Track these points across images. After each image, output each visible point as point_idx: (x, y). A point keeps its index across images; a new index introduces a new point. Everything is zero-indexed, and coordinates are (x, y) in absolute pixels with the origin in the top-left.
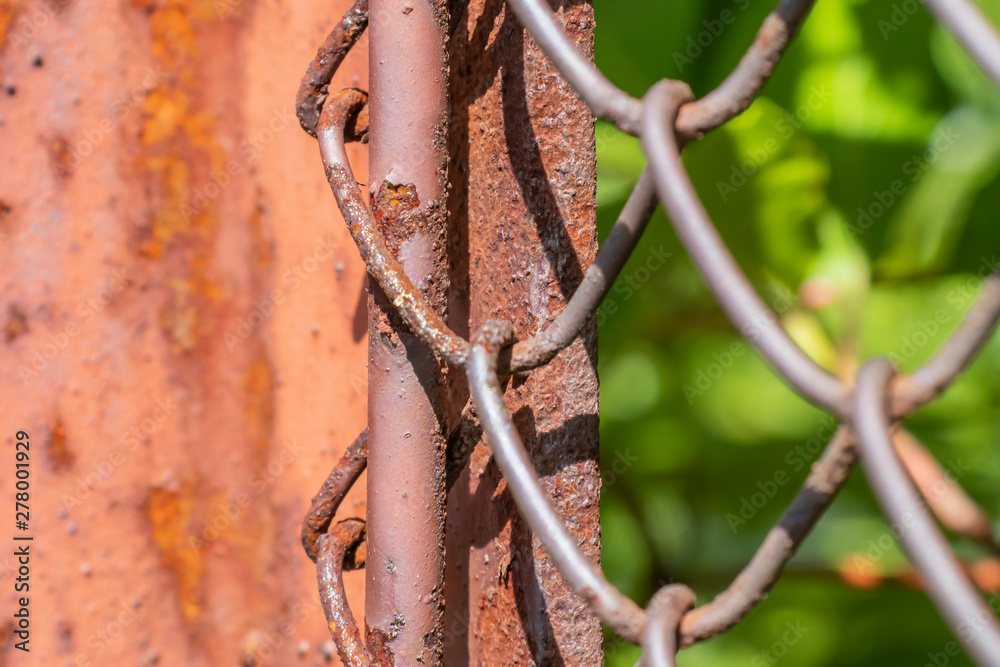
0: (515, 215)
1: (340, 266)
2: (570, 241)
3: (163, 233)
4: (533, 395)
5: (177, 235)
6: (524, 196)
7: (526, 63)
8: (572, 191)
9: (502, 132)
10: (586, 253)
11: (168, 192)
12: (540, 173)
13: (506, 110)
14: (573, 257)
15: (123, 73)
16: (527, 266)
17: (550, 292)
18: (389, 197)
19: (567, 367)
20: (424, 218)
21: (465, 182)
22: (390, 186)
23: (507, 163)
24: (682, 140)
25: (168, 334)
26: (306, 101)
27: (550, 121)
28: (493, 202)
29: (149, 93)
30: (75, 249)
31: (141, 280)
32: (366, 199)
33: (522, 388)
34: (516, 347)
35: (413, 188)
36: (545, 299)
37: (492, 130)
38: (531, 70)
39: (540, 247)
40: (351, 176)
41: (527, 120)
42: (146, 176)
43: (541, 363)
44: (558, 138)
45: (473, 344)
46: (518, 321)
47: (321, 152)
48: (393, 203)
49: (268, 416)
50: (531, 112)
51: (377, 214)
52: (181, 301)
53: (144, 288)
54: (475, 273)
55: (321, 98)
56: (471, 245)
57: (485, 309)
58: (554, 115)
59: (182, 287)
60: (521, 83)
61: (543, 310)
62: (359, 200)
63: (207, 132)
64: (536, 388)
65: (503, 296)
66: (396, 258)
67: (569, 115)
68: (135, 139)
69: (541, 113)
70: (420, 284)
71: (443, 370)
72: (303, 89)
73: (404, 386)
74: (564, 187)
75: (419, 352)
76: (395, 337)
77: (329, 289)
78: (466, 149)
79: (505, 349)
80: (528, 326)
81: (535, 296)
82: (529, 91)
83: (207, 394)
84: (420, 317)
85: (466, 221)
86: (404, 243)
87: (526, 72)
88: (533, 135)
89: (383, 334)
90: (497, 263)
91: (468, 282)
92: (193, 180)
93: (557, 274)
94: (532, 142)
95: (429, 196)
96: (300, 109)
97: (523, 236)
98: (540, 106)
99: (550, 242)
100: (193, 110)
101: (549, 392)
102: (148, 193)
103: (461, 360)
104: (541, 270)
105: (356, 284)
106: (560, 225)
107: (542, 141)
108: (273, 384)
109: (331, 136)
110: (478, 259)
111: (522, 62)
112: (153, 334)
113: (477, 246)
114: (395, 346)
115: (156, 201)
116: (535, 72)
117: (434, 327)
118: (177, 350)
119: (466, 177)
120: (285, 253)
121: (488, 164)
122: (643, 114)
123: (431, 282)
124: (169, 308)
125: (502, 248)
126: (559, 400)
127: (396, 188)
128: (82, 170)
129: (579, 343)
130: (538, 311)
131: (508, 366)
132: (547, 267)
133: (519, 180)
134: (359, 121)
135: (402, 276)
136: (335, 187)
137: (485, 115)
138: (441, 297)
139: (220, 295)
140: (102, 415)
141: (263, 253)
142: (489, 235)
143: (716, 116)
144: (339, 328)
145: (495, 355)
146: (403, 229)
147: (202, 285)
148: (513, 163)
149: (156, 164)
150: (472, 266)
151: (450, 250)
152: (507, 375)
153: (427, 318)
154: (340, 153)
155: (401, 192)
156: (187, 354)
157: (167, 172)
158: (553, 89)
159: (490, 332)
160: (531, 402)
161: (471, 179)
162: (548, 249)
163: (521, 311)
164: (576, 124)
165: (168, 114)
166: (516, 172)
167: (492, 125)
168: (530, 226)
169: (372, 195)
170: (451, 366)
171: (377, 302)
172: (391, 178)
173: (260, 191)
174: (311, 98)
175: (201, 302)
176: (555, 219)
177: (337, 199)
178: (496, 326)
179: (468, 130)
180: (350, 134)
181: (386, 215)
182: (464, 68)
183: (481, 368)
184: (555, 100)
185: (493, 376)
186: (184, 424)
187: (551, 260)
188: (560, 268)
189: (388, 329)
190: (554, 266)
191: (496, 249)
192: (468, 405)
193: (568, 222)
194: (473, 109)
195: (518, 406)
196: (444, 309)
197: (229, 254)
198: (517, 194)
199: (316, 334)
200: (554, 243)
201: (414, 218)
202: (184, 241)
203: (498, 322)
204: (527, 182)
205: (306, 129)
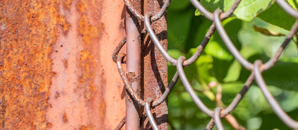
0: (153, 77)
1: (119, 85)
2: (163, 82)
3: (85, 78)
4: (156, 111)
5: (87, 78)
6: (154, 74)
7: (155, 50)
8: (163, 73)
9: (150, 62)
10: (166, 85)
11: (85, 70)
12: (157, 70)
13: (151, 58)
14: (163, 86)
15: (77, 48)
16: (155, 87)
17: (159, 92)
18: (130, 75)
19: (162, 106)
20: (136, 78)
21: (143, 71)
22: (130, 73)
23: (151, 68)
24: (184, 67)
25: (85, 97)
26: (114, 56)
27: (159, 61)
28: (149, 75)
29: (82, 51)
30: (68, 81)
31: (80, 87)
32: (126, 75)
33: (154, 109)
34: (153, 102)
35: (134, 73)
36: (158, 93)
37: (148, 62)
38: (156, 51)
39: (157, 84)
40: (123, 71)
41: (155, 60)
42: (81, 67)
43: (158, 105)
44: (161, 64)
45: (146, 102)
46: (153, 97)
47: (117, 66)
48: (131, 76)
49: (104, 112)
50: (156, 59)
51: (128, 78)
52: (88, 90)
53: (81, 88)
54: (145, 88)
55: (117, 56)
56: (144, 83)
57: (147, 94)
58: (160, 60)
59: (88, 88)
60: (154, 54)
61: (158, 95)
62: (124, 75)
63: (93, 58)
64: (157, 110)
65: (150, 92)
66: (131, 86)
67: (163, 60)
68: (79, 60)
69: (158, 59)
70: (136, 90)
71: (140, 106)
72: (114, 54)
73: (132, 109)
74: (162, 73)
75: (135, 103)
76: (131, 100)
77: (117, 89)
78: (144, 65)
79: (151, 103)
80: (155, 98)
81: (156, 93)
82: (156, 55)
83: (92, 108)
84: (136, 97)
85: (144, 78)
86: (133, 83)
87: (155, 52)
88: (156, 63)
89: (129, 100)
90: (149, 86)
91: (144, 89)
92: (90, 68)
93: (160, 89)
94: (156, 64)
95: (137, 74)
96: (113, 58)
97: (154, 81)
98: (157, 58)
99: (159, 83)
100: (90, 54)
101: (159, 110)
102: (82, 70)
103: (143, 105)
104: (157, 88)
105: (122, 89)
106: (161, 80)
107: (158, 64)
108: (105, 107)
109: (119, 63)
110: (146, 85)
111: (154, 50)
112: (82, 97)
113: (145, 83)
114: (131, 102)
115: (83, 72)
116: (157, 52)
117: (138, 99)
118: (87, 100)
119: (144, 70)
120: (108, 82)
121: (148, 68)
122: (177, 62)
123: (138, 90)
124: (85, 92)
125: (150, 84)
126: (161, 112)
127: (131, 73)
128: (69, 66)
129: (165, 101)
130: (157, 95)
131: (152, 106)
132: (159, 87)
133: (154, 71)
134: (124, 60)
135: (132, 89)
136: (120, 72)
137: (147, 59)
138: (139, 93)
139: (95, 89)
140: (73, 112)
141: (104, 82)
142: (148, 81)
143: (190, 63)
144: (119, 96)
145: (150, 104)
146: (132, 80)
147: (92, 87)
148: (152, 68)
149: (83, 65)
150: (145, 86)
151: (141, 84)
152: (152, 107)
153: (137, 97)
154: (121, 67)
155: (132, 74)
156: (89, 100)
157: (85, 66)
158: (160, 55)
159: (148, 100)
160: (156, 112)
161: (144, 71)
162: (159, 84)
163: (154, 95)
164: (164, 61)
165: (85, 55)
166: (153, 70)
167: (149, 61)
168: (156, 80)
169: (127, 74)
170: (141, 106)
171: (128, 94)
172: (130, 71)
173: (103, 70)
174: (115, 56)
175: (91, 91)
176: (160, 79)
177: (120, 75)
178: (150, 99)
179: (144, 62)
180: (122, 62)
181: (129, 78)
182: (143, 50)
183: (147, 106)
184: (160, 57)
185: (149, 108)
186: (88, 114)
187: (159, 86)
188: (161, 88)
189: (130, 99)
190: (160, 87)
191: (149, 84)
192: (144, 112)
193: (162, 79)
194: (145, 58)
195: (153, 113)
196: (140, 95)
197: (97, 81)
198: (153, 74)
199: (114, 97)
200: (160, 83)
201: (134, 78)
202: (88, 79)
203: (150, 98)
204: (155, 72)
205: (114, 61)
